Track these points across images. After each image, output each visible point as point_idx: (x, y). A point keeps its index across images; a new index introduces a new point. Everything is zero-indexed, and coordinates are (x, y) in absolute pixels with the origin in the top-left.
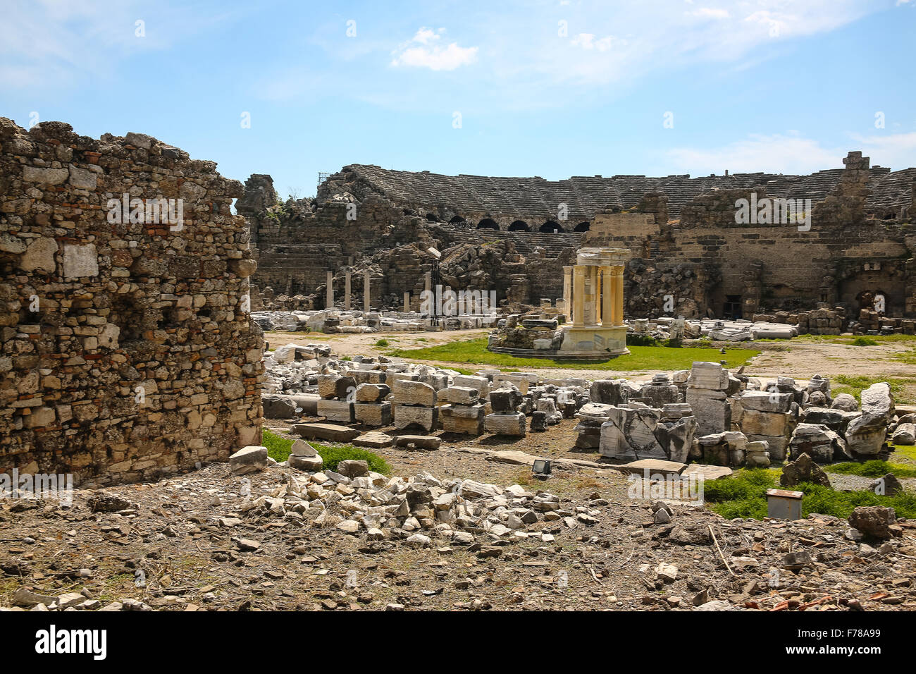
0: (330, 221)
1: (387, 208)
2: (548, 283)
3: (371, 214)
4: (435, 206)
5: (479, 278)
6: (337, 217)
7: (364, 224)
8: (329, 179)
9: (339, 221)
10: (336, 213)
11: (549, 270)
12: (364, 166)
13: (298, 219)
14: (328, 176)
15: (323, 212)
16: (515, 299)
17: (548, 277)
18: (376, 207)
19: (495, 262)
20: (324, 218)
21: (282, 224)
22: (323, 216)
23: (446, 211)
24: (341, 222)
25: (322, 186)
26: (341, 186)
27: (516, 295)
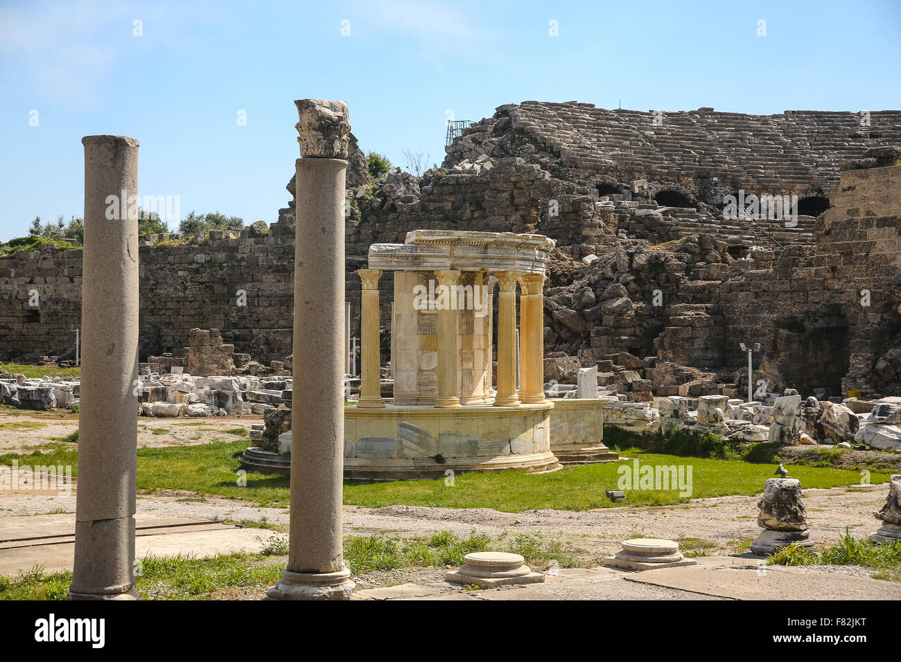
0: (441, 210)
1: (533, 181)
2: (754, 320)
3: (505, 195)
4: (688, 175)
5: (619, 313)
6: (453, 203)
7: (493, 213)
8: (466, 132)
9: (455, 209)
10: (451, 194)
11: (757, 295)
12: (547, 104)
13: (393, 208)
14: (467, 126)
15: (431, 193)
16: (671, 356)
17: (755, 310)
18: (513, 179)
19: (668, 280)
20: (432, 206)
21: (364, 219)
22: (430, 201)
23: (716, 184)
24: (459, 212)
25: (452, 146)
26: (480, 143)
27: (672, 346)
